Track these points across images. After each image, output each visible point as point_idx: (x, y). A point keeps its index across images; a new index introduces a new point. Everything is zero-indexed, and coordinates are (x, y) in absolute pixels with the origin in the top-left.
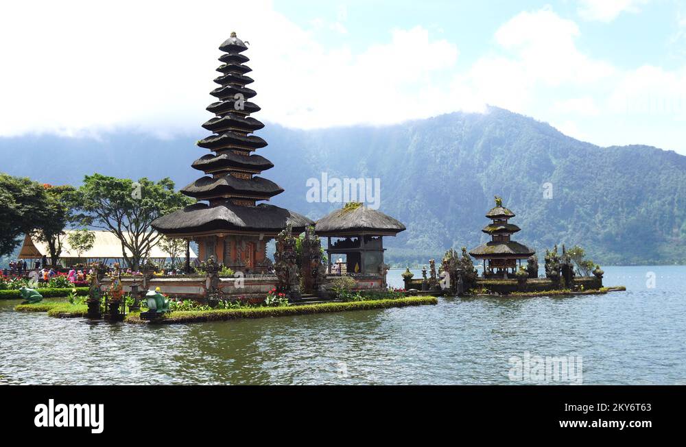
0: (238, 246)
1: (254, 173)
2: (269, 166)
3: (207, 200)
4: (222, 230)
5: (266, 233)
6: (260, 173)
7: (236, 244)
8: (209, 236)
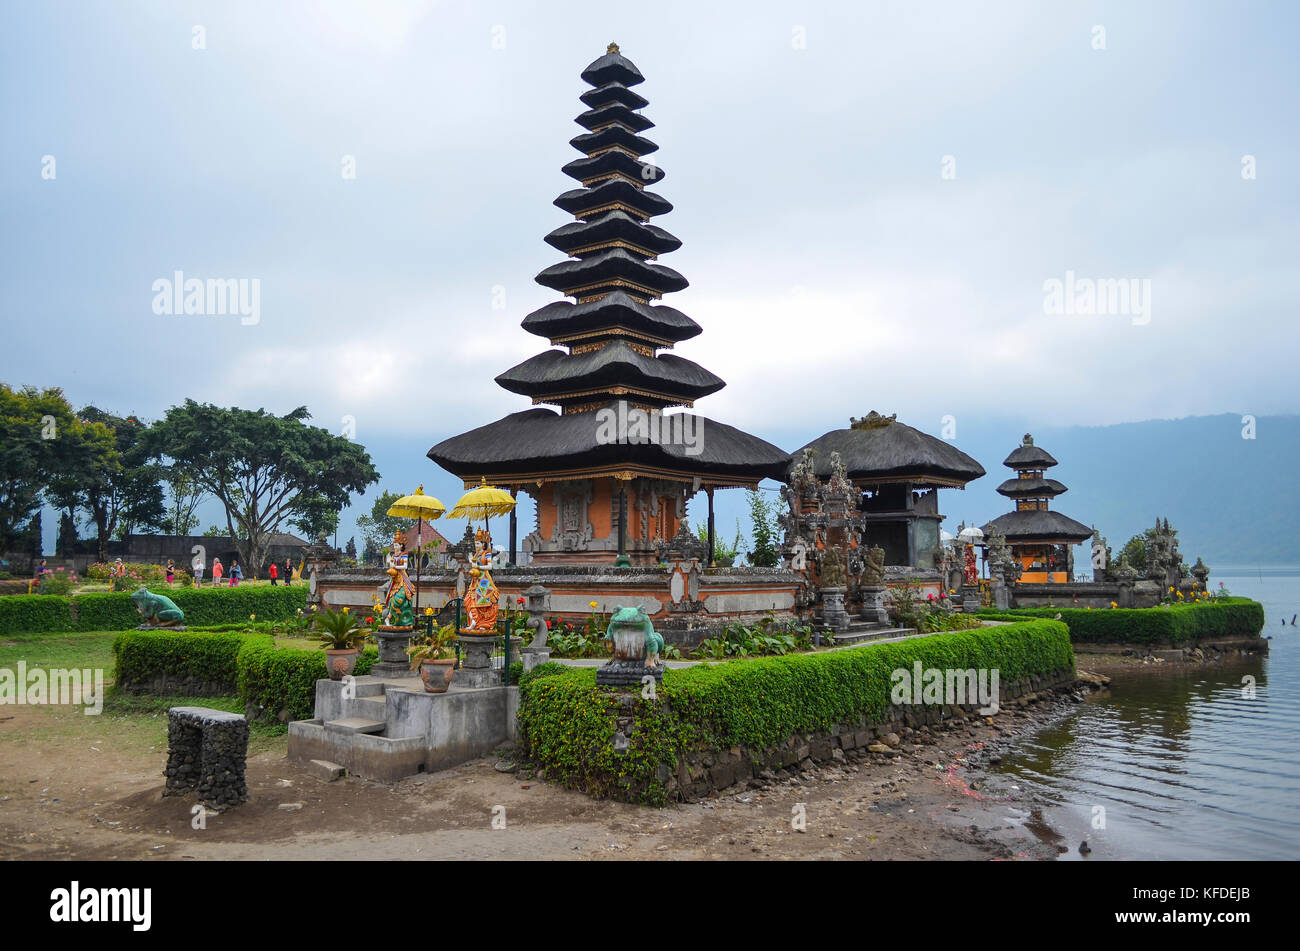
0: (642, 505)
1: (660, 346)
2: (692, 330)
3: (555, 402)
4: (629, 465)
5: (710, 476)
6: (672, 347)
7: (637, 502)
8: (571, 481)
